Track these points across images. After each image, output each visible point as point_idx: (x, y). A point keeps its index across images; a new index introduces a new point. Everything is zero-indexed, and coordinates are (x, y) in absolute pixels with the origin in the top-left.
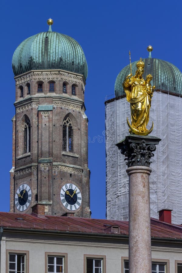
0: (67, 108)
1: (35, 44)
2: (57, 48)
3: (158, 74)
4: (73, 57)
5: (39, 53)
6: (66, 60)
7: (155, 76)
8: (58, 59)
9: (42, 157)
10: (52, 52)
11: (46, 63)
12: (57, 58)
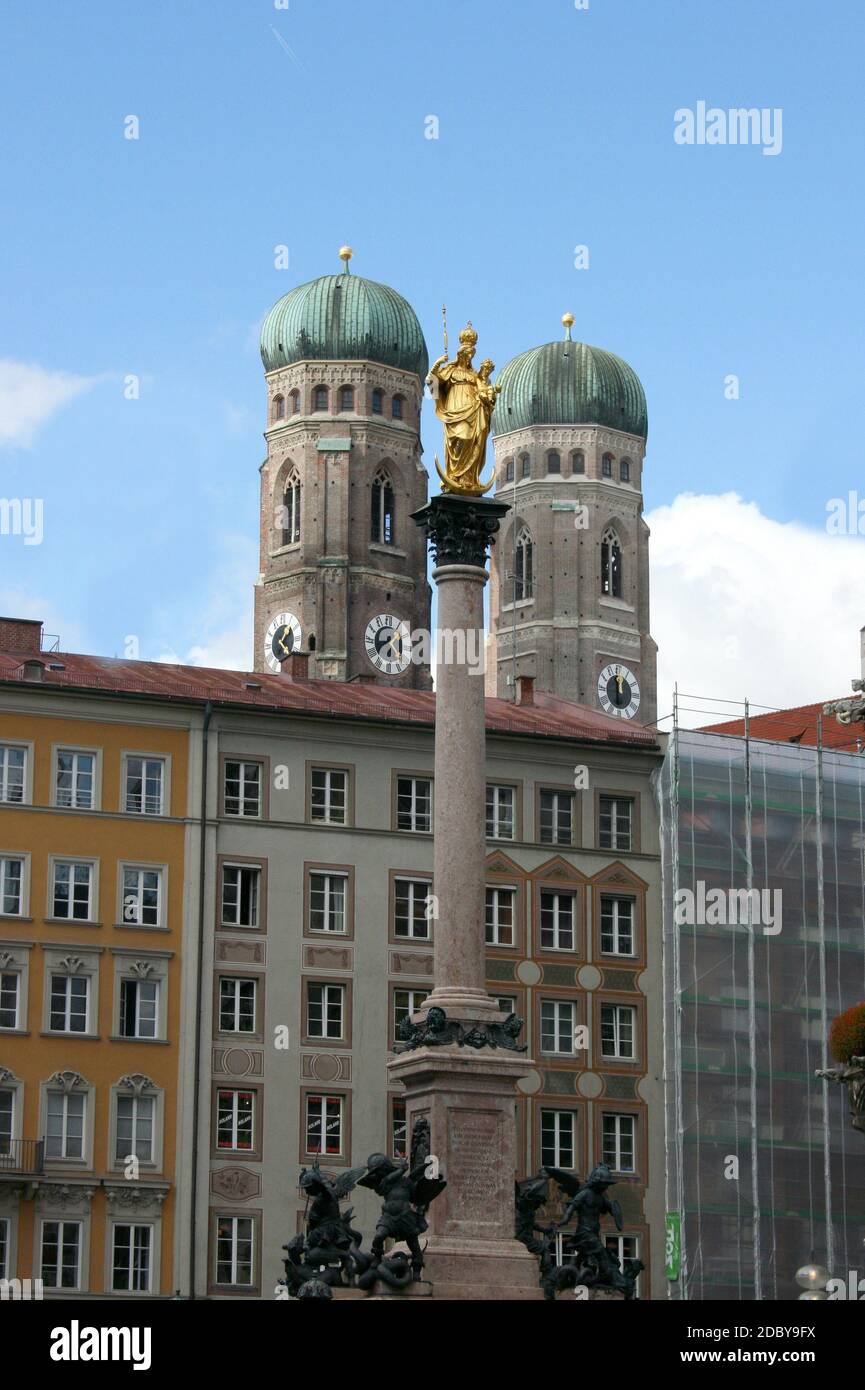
0: (382, 447)
1: (312, 301)
2: (361, 313)
3: (586, 379)
4: (395, 333)
5: (320, 323)
6: (381, 339)
7: (580, 382)
8: (362, 337)
9: (325, 554)
10: (348, 320)
11: (335, 345)
12: (360, 335)
